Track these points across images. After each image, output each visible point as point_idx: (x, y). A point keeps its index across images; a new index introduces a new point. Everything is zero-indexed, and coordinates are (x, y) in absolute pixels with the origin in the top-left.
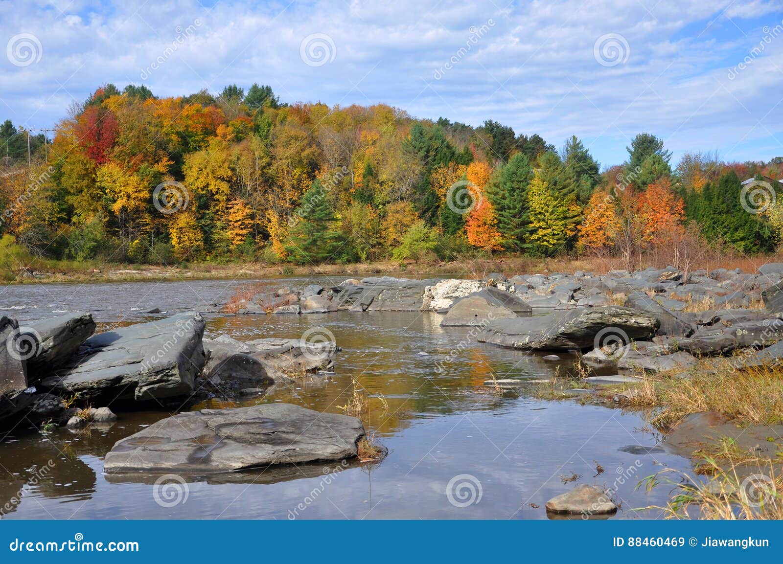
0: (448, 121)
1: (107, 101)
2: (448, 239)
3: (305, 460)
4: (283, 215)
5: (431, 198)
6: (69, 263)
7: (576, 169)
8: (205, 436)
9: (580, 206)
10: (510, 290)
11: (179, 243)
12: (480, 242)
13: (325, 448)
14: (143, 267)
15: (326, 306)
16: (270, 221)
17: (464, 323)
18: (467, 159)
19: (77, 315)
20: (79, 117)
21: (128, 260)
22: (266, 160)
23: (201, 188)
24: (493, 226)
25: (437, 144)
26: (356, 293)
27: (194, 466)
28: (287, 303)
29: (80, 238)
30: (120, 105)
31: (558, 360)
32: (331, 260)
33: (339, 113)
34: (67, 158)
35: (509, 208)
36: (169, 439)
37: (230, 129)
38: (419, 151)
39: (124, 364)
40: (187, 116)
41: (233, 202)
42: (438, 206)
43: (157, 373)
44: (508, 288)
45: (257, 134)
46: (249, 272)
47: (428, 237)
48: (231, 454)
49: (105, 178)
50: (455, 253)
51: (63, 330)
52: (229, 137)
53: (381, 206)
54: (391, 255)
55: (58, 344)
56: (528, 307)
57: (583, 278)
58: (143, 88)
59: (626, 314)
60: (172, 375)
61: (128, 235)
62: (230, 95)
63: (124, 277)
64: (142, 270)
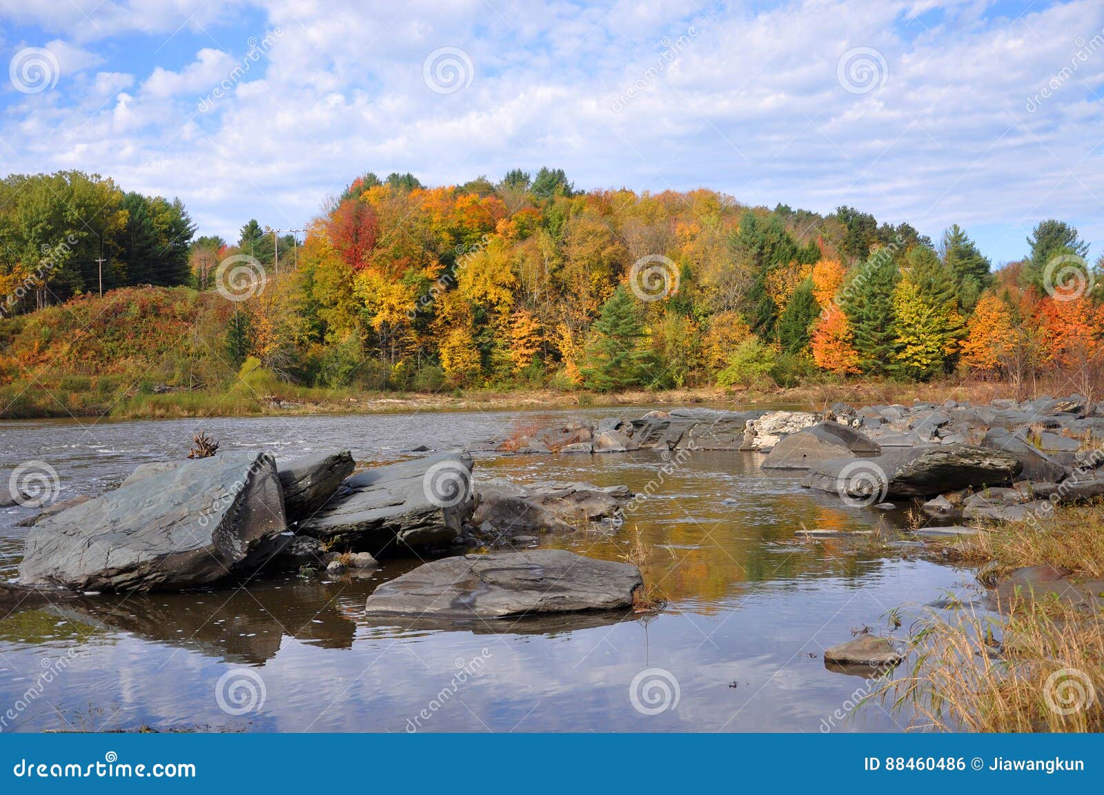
0: (789, 208)
1: (365, 194)
2: (789, 360)
3: (575, 608)
4: (579, 330)
5: (766, 307)
6: (321, 390)
7: (957, 268)
8: (470, 581)
9: (963, 315)
10: (854, 424)
11: (451, 366)
12: (830, 362)
13: (597, 597)
14: (408, 395)
15: (625, 444)
16: (561, 338)
17: (789, 465)
18: (813, 256)
19: (335, 451)
20: (333, 214)
21: (390, 387)
22: (557, 262)
23: (478, 298)
24: (847, 342)
25: (774, 238)
26: (661, 428)
27: (457, 612)
28: (577, 440)
29: (334, 360)
30: (382, 198)
31: (893, 510)
32: (637, 386)
33: (648, 200)
34: (319, 263)
35: (869, 319)
36: (433, 583)
37: (513, 224)
38: (751, 247)
39: (385, 506)
40: (462, 209)
41: (517, 314)
42: (775, 318)
43: (420, 516)
44: (851, 422)
45: (546, 229)
46: (536, 401)
47: (763, 356)
48: (497, 600)
49: (364, 287)
50: (797, 378)
51: (322, 467)
52: (511, 234)
53: (701, 318)
54: (715, 380)
55: (316, 484)
56: (875, 445)
57: (955, 409)
58: (409, 177)
59: (977, 454)
60: (437, 519)
61: (390, 356)
62: (514, 182)
63: (385, 407)
64: (406, 399)
